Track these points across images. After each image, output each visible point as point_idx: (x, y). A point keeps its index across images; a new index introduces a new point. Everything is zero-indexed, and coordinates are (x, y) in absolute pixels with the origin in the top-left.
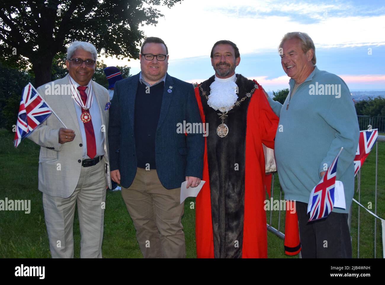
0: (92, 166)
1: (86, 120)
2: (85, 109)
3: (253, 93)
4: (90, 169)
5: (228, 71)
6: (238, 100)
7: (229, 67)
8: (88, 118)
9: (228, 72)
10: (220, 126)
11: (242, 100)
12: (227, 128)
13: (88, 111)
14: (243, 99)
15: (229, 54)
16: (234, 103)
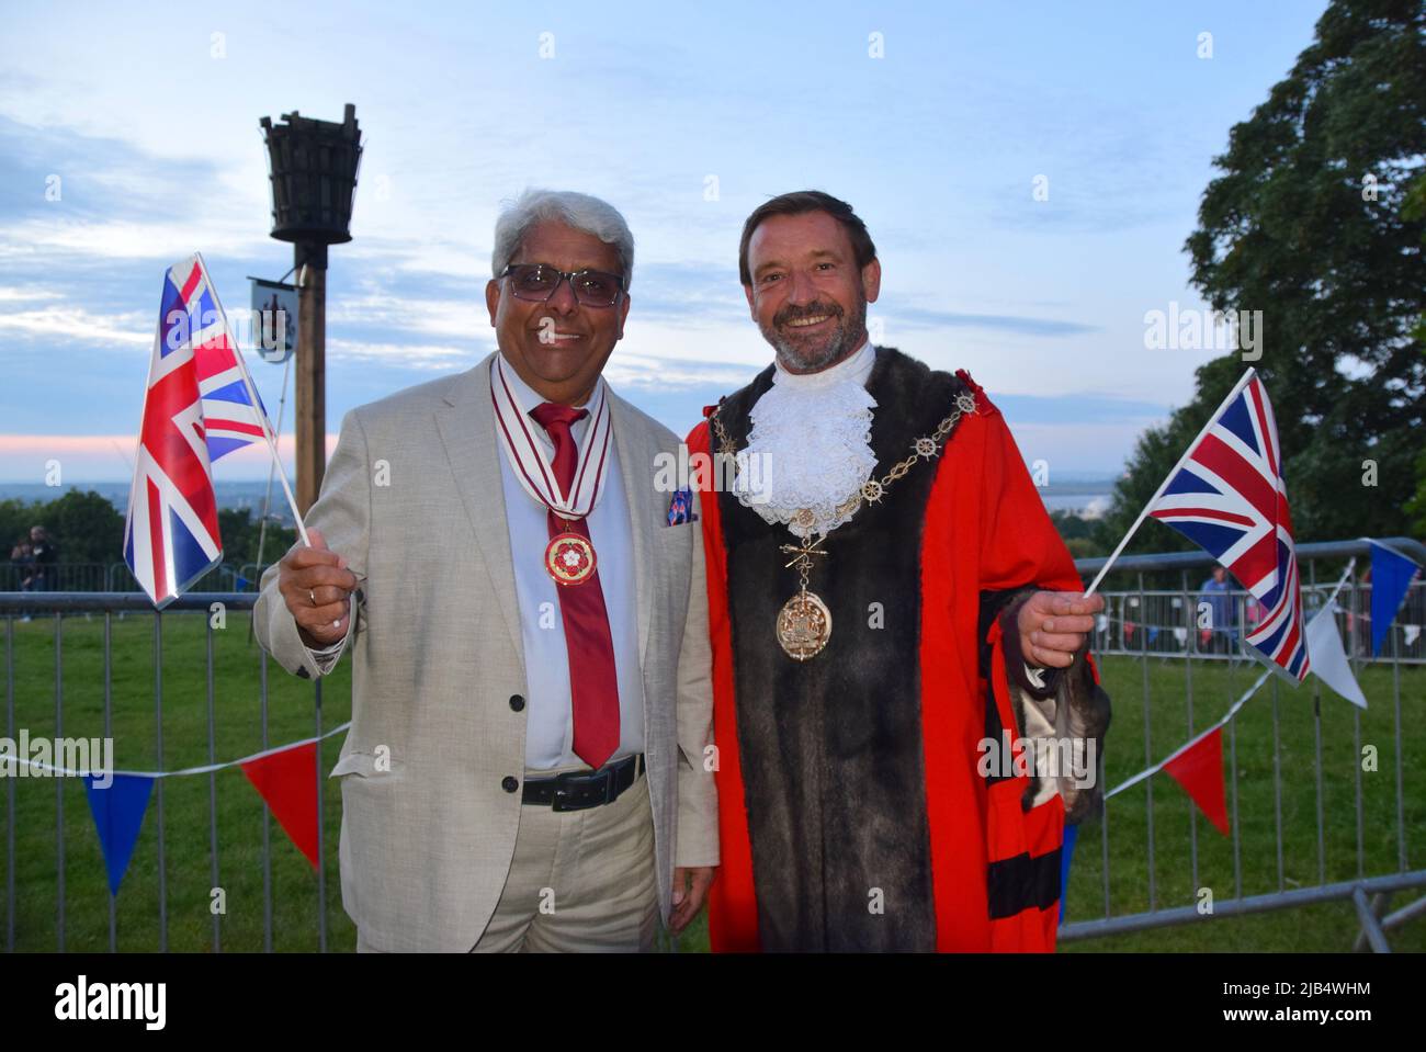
0: (596, 809)
1: (573, 571)
2: (564, 516)
3: (950, 436)
4: (587, 822)
5: (835, 340)
6: (878, 473)
7: (839, 319)
8: (583, 563)
9: (837, 345)
10: (791, 607)
11: (893, 476)
12: (822, 615)
13: (580, 527)
14: (900, 471)
15: (824, 260)
16: (855, 489)
